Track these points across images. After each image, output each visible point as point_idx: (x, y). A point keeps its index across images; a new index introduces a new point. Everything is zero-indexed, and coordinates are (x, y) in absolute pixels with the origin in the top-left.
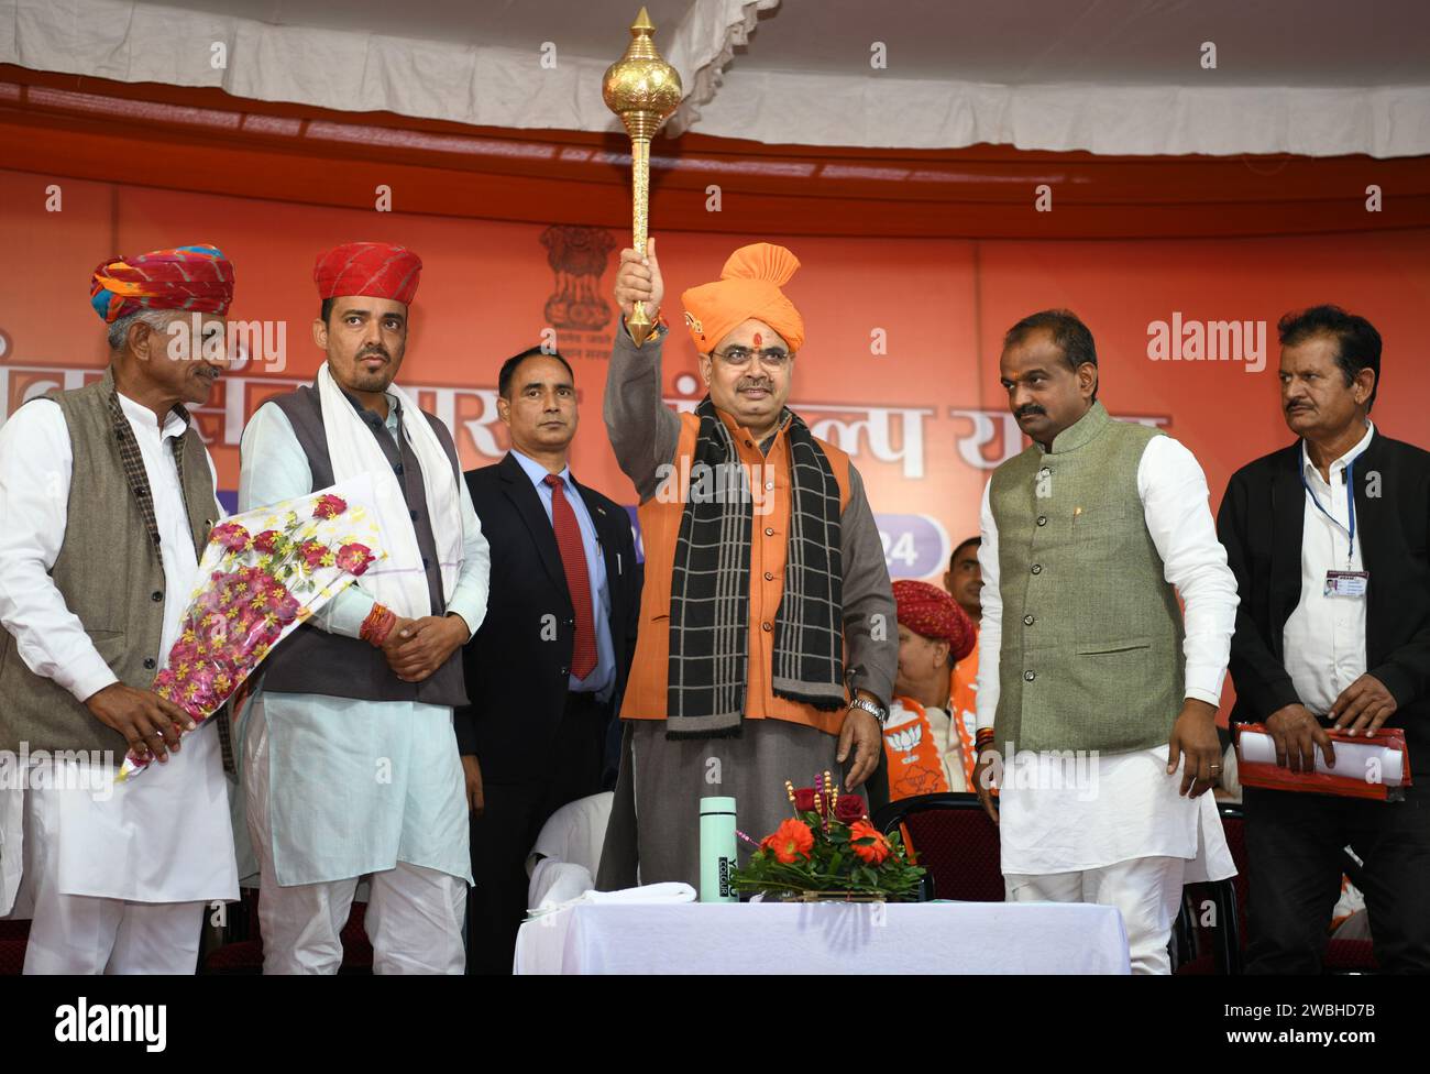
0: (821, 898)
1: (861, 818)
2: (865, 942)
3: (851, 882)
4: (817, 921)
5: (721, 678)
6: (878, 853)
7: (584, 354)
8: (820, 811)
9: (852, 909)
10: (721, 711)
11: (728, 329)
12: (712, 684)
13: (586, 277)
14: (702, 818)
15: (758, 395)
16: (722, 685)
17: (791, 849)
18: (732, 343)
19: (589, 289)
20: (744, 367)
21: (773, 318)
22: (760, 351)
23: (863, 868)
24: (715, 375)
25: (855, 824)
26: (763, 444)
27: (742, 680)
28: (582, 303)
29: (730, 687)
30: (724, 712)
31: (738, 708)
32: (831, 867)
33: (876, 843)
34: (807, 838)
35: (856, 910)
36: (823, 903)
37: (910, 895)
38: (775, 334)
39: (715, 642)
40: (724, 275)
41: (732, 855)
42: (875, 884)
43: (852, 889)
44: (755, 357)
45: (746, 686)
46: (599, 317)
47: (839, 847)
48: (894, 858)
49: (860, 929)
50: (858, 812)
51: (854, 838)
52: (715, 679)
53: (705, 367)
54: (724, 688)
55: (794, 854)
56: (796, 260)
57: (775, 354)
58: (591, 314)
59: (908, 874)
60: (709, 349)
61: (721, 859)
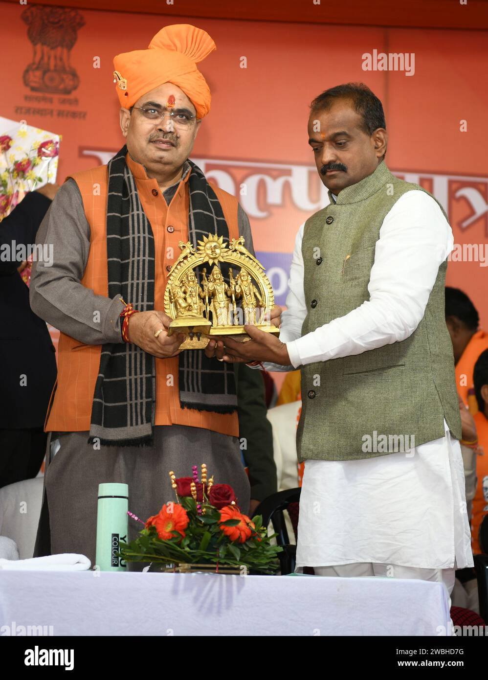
0: (193, 569)
1: (230, 504)
2: (228, 606)
3: (219, 557)
4: (188, 589)
5: (133, 396)
6: (242, 533)
7: (55, 113)
8: (195, 497)
9: (218, 580)
10: (134, 423)
11: (147, 89)
12: (126, 400)
13: (59, 49)
14: (100, 500)
15: (164, 146)
16: (135, 401)
17: (169, 528)
18: (150, 100)
19: (61, 59)
20: (157, 121)
21: (186, 85)
22: (172, 111)
23: (229, 545)
24: (132, 127)
25: (224, 509)
26: (166, 193)
27: (151, 397)
28: (55, 70)
29: (141, 403)
30: (137, 424)
31: (149, 420)
32: (203, 544)
33: (241, 524)
34: (182, 519)
35: (221, 580)
36: (194, 574)
37: (270, 569)
38: (186, 99)
39: (128, 365)
40: (151, 45)
41: (123, 531)
42: (238, 559)
43: (220, 563)
44: (167, 114)
45: (155, 402)
46: (69, 82)
47: (210, 527)
48: (257, 538)
49: (224, 596)
50: (228, 498)
51: (223, 520)
52: (128, 397)
53: (124, 120)
54: (136, 404)
55: (172, 532)
56: (213, 43)
57: (183, 115)
58: (63, 80)
59: (268, 551)
60: (130, 104)
61: (114, 535)
